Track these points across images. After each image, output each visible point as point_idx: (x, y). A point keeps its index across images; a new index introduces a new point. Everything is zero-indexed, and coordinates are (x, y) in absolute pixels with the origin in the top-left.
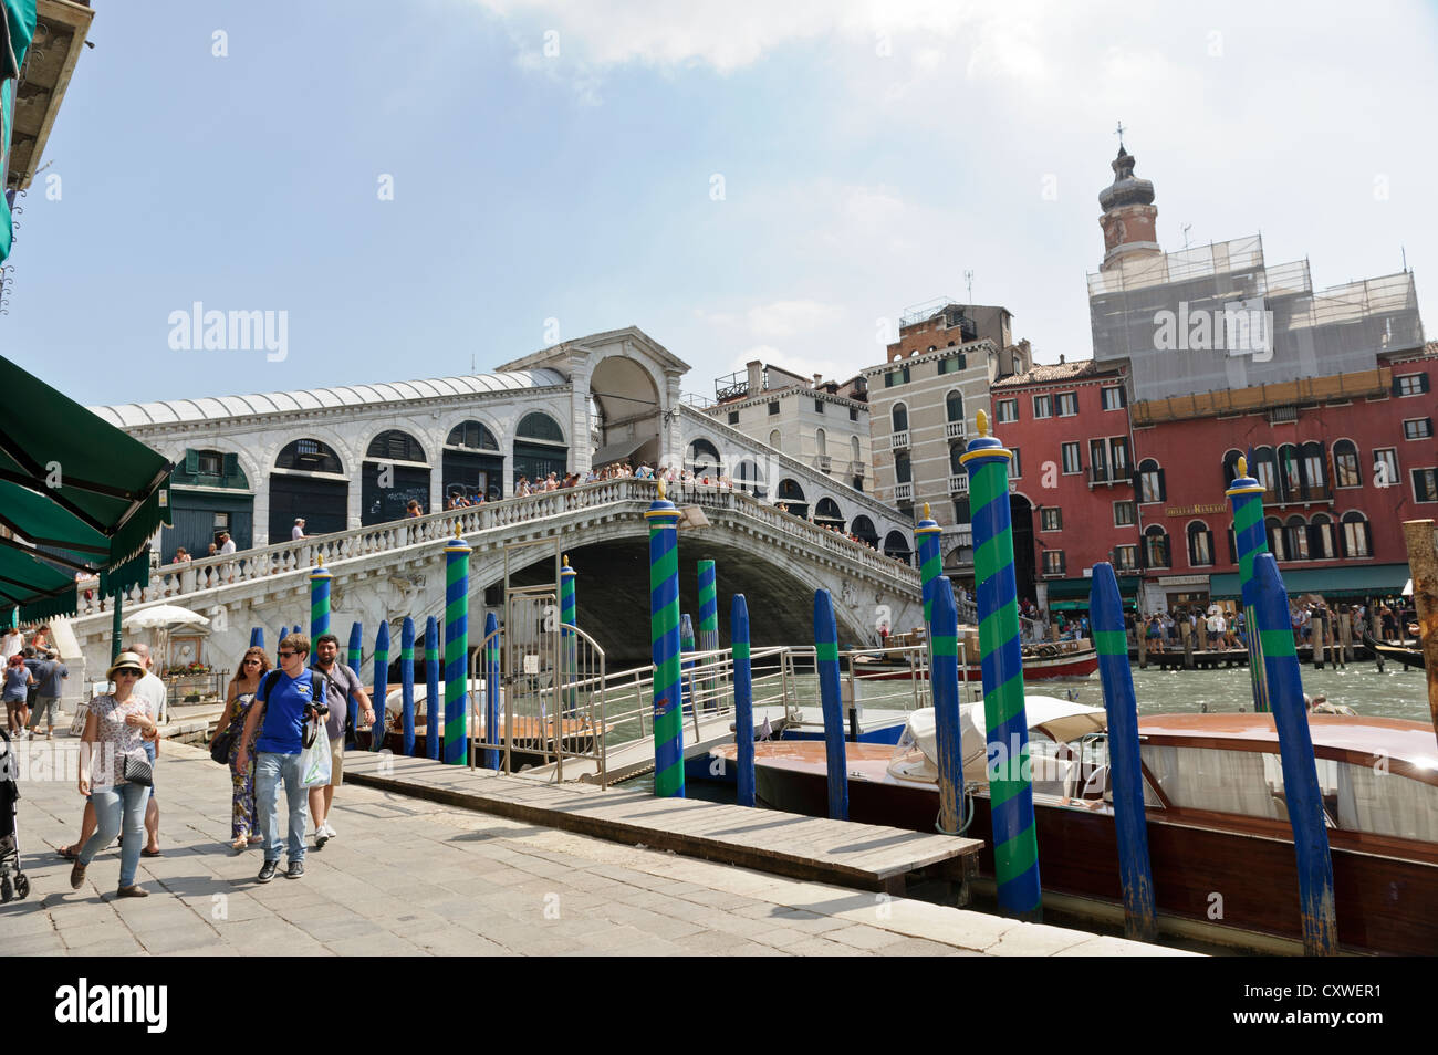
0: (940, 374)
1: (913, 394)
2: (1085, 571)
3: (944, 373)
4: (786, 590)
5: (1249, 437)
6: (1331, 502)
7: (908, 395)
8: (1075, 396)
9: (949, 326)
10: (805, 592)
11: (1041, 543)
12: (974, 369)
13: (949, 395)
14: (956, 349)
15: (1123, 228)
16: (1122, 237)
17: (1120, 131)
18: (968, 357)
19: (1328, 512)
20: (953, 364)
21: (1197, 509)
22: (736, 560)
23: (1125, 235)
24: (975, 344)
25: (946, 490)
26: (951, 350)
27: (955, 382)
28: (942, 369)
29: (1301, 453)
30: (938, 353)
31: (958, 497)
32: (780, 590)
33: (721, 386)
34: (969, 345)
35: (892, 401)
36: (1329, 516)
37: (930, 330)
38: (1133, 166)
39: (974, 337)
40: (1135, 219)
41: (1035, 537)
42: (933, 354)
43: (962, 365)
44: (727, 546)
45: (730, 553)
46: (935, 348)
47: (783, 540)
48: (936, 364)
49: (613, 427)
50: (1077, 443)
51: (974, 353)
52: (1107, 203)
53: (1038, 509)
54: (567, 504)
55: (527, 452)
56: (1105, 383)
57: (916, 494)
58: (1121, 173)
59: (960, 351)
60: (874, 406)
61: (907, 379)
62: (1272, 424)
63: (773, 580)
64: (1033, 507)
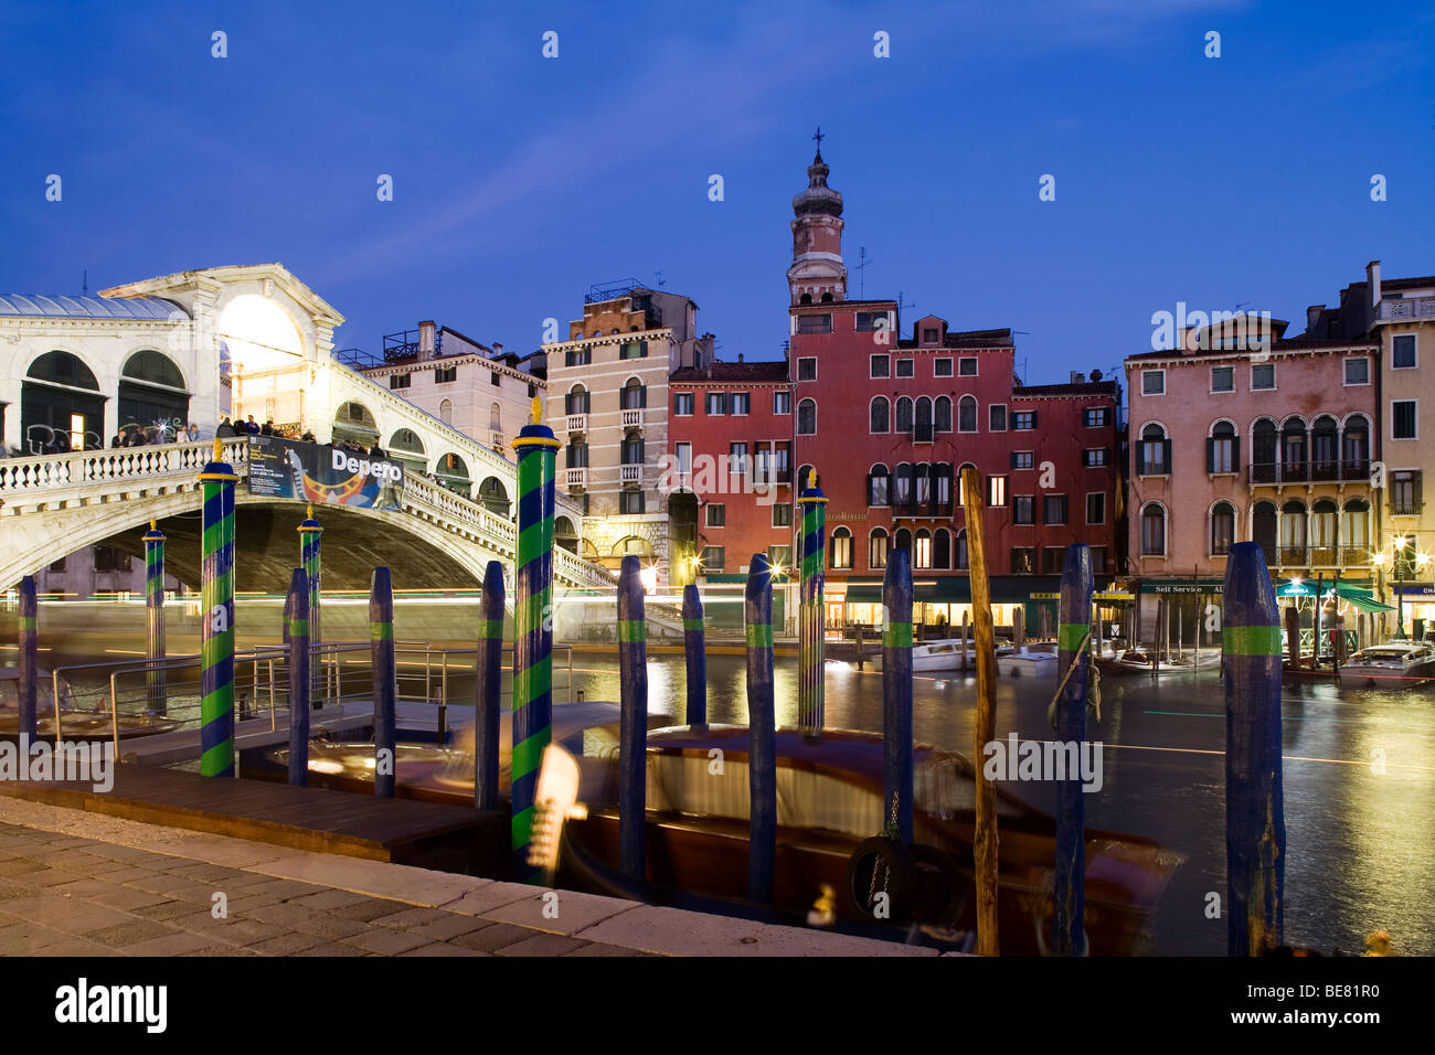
0: (621, 359)
1: (592, 376)
2: (741, 567)
3: (626, 358)
4: (442, 571)
5: (894, 452)
6: (952, 519)
7: (586, 377)
8: (747, 396)
9: (634, 310)
10: (461, 574)
11: (704, 538)
12: (655, 358)
13: (629, 381)
14: (640, 335)
15: (812, 236)
16: (810, 245)
17: (819, 138)
18: (651, 344)
19: (949, 527)
20: (635, 350)
21: (843, 517)
22: (387, 536)
23: (812, 244)
24: (659, 332)
25: (618, 478)
26: (634, 335)
27: (635, 369)
28: (624, 354)
29: (935, 473)
30: (621, 337)
31: (629, 486)
32: (436, 571)
33: (390, 345)
34: (652, 333)
35: (571, 382)
36: (949, 530)
37: (615, 312)
38: (827, 175)
39: (659, 326)
40: (822, 229)
41: (699, 531)
42: (616, 337)
43: (644, 353)
44: (376, 520)
45: (381, 528)
46: (619, 332)
47: (439, 518)
48: (618, 348)
49: (251, 377)
50: (746, 444)
51: (657, 341)
52: (800, 209)
53: (704, 504)
54: (184, 461)
55: (137, 396)
56: (777, 387)
57: (588, 480)
58: (815, 181)
59: (643, 337)
60: (553, 385)
61: (588, 361)
62: (914, 443)
63: (429, 560)
64: (700, 503)
